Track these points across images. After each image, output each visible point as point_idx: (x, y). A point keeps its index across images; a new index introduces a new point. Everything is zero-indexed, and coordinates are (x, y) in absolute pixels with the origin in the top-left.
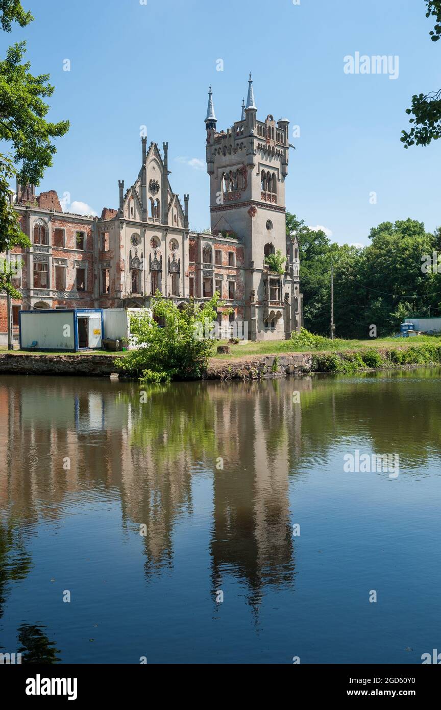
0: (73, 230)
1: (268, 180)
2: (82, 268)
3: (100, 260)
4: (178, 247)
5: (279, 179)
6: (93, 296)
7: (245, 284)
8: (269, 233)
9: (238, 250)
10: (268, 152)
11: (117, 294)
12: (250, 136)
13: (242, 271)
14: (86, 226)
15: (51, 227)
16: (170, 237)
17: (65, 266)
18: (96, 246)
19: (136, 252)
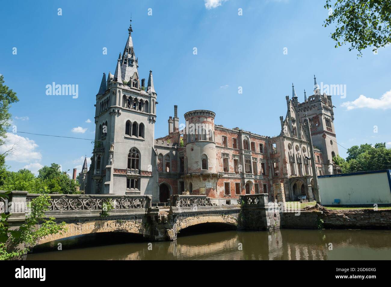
0: (258, 143)
1: (328, 121)
2: (263, 162)
3: (271, 158)
4: (306, 151)
5: (331, 121)
6: (269, 177)
7: (325, 172)
8: (332, 146)
9: (321, 155)
10: (327, 109)
11: (285, 176)
12: (319, 101)
13: (323, 165)
14: (263, 141)
15: (250, 141)
16: (303, 146)
17: (256, 161)
18: (268, 152)
19: (291, 153)
